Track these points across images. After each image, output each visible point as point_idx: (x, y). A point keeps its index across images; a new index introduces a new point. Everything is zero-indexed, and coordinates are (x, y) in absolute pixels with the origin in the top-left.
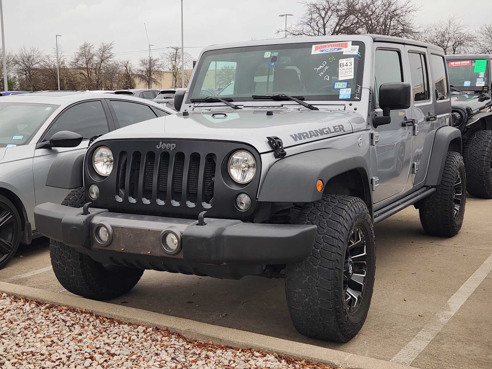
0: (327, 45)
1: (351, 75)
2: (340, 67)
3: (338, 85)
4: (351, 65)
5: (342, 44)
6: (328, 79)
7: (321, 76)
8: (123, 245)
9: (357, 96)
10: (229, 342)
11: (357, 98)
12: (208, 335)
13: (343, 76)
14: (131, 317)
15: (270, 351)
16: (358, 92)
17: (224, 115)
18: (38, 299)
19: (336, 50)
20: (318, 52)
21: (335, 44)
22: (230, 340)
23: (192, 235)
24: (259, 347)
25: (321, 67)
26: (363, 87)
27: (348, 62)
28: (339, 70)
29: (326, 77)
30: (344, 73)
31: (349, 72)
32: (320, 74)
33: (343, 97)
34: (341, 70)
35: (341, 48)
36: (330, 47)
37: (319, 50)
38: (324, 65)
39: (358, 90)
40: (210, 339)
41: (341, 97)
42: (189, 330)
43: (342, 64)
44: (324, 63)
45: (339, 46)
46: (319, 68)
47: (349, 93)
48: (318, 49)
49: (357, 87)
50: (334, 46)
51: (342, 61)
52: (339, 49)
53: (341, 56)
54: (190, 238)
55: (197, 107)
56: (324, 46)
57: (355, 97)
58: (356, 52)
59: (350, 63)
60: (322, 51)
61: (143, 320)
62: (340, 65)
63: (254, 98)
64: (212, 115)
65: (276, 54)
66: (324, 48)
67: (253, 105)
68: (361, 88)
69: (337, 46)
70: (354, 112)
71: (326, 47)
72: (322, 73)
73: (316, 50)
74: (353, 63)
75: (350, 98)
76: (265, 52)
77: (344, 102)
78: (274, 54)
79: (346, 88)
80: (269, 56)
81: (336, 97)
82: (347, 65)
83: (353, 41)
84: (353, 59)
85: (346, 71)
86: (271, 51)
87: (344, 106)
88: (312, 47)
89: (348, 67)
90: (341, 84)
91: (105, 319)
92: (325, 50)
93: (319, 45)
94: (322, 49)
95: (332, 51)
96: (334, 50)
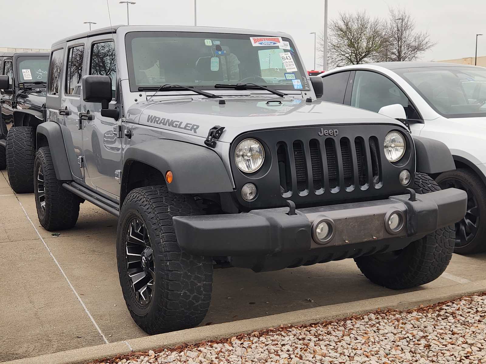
1: (294, 68)
2: (283, 60)
3: (288, 77)
5: (274, 38)
8: (346, 237)
9: (307, 87)
13: (289, 69)
14: (339, 313)
20: (257, 44)
21: (269, 38)
27: (287, 56)
31: (292, 65)
33: (297, 88)
34: (285, 63)
36: (266, 41)
37: (258, 42)
39: (305, 82)
40: (421, 304)
42: (401, 302)
43: (283, 58)
45: (274, 40)
49: (303, 79)
50: (268, 40)
52: (274, 44)
54: (424, 212)
57: (305, 88)
58: (289, 48)
59: (289, 57)
60: (261, 44)
61: (352, 311)
65: (218, 43)
68: (306, 79)
69: (271, 40)
71: (262, 40)
73: (255, 42)
74: (291, 57)
75: (302, 88)
76: (205, 39)
77: (299, 92)
78: (215, 42)
79: (296, 79)
80: (211, 44)
81: (291, 88)
82: (288, 59)
83: (282, 37)
84: (289, 53)
85: (289, 64)
86: (211, 39)
87: (301, 95)
88: (250, 39)
89: (289, 60)
90: (290, 75)
91: (313, 325)
92: (263, 43)
93: (256, 38)
94: (260, 42)
95: (269, 45)
96: (271, 44)
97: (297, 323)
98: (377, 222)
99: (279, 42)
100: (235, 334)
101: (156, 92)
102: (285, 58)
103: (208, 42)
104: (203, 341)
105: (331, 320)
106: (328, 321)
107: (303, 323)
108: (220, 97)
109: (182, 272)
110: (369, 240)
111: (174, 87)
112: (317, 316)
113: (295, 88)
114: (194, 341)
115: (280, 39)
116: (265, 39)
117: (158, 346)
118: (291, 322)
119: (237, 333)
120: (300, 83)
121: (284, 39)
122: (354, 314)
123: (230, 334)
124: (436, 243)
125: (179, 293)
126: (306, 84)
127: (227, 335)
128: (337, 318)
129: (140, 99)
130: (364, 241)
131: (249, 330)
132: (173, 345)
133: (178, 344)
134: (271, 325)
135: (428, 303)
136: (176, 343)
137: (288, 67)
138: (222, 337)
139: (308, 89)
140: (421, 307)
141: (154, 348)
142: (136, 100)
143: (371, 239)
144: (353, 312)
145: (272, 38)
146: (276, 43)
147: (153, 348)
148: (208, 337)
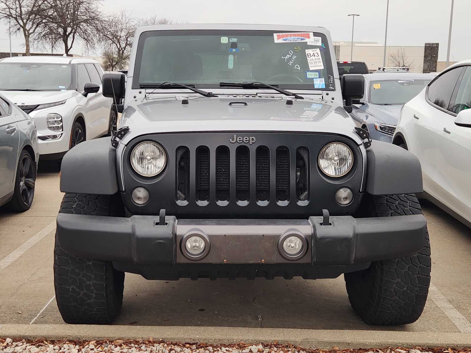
0: (289, 34)
1: (321, 66)
2: (308, 57)
3: (310, 75)
4: (319, 56)
5: (303, 34)
6: (299, 69)
7: (290, 64)
8: (225, 256)
9: (332, 86)
10: (359, 344)
11: (331, 88)
12: (332, 341)
13: (313, 66)
15: (410, 345)
16: (332, 82)
17: (245, 104)
18: (68, 337)
19: (299, 40)
20: (281, 41)
21: (297, 34)
22: (360, 342)
23: (330, 236)
24: (397, 344)
25: (288, 56)
26: (334, 78)
27: (315, 53)
28: (308, 60)
29: (296, 66)
30: (313, 63)
31: (318, 62)
32: (290, 63)
33: (319, 87)
34: (310, 60)
35: (304, 38)
36: (293, 37)
37: (282, 39)
38: (292, 54)
39: (331, 81)
40: (336, 345)
41: (317, 87)
42: (307, 339)
43: (310, 54)
44: (291, 52)
45: (302, 36)
46: (287, 57)
47: (322, 83)
48: (280, 38)
49: (329, 78)
50: (295, 35)
51: (308, 51)
52: (302, 39)
53: (306, 46)
55: (152, 93)
56: (286, 35)
57: (329, 87)
58: (320, 44)
59: (317, 54)
60: (286, 40)
62: (308, 55)
63: (221, 86)
64: (229, 104)
65: (234, 40)
66: (286, 37)
67: (224, 93)
68: (333, 78)
69: (299, 36)
70: (332, 102)
71: (288, 36)
72: (292, 63)
73: (278, 39)
74: (319, 54)
75: (325, 88)
76: (221, 37)
77: (320, 92)
78: (231, 39)
79: (319, 78)
80: (227, 42)
81: (311, 87)
82: (314, 56)
83: (313, 32)
84: (318, 50)
85: (315, 61)
86: (227, 36)
87: (321, 96)
88: (273, 36)
89: (316, 57)
90: (313, 73)
91: (187, 345)
92: (289, 39)
93: (281, 34)
94: (285, 38)
95: (296, 41)
96: (297, 40)
97: (171, 339)
98: (268, 244)
99: (309, 37)
100: (99, 338)
101: (154, 89)
102: (311, 55)
103: (224, 40)
104: (64, 339)
105: (212, 343)
106: (209, 343)
107: (177, 341)
108: (215, 95)
109: (69, 268)
110: (256, 262)
111: (174, 85)
112: (197, 336)
113: (315, 88)
114: (55, 337)
115: (311, 34)
116: (292, 35)
117: (18, 336)
118: (163, 337)
119: (101, 338)
120: (324, 82)
121: (316, 34)
122: (242, 342)
123: (94, 337)
124: (397, 278)
125: (67, 287)
126: (331, 84)
127: (91, 338)
128: (220, 342)
129: (139, 96)
130: (251, 263)
131: (114, 337)
132: (33, 338)
133: (39, 337)
134: (140, 337)
135: (346, 346)
136: (37, 335)
137: (312, 65)
138: (85, 338)
139: (333, 88)
140: (334, 349)
141: (15, 337)
142: (135, 97)
143: (259, 261)
144: (242, 339)
145: (301, 34)
146: (304, 39)
147: (13, 337)
148: (69, 336)
